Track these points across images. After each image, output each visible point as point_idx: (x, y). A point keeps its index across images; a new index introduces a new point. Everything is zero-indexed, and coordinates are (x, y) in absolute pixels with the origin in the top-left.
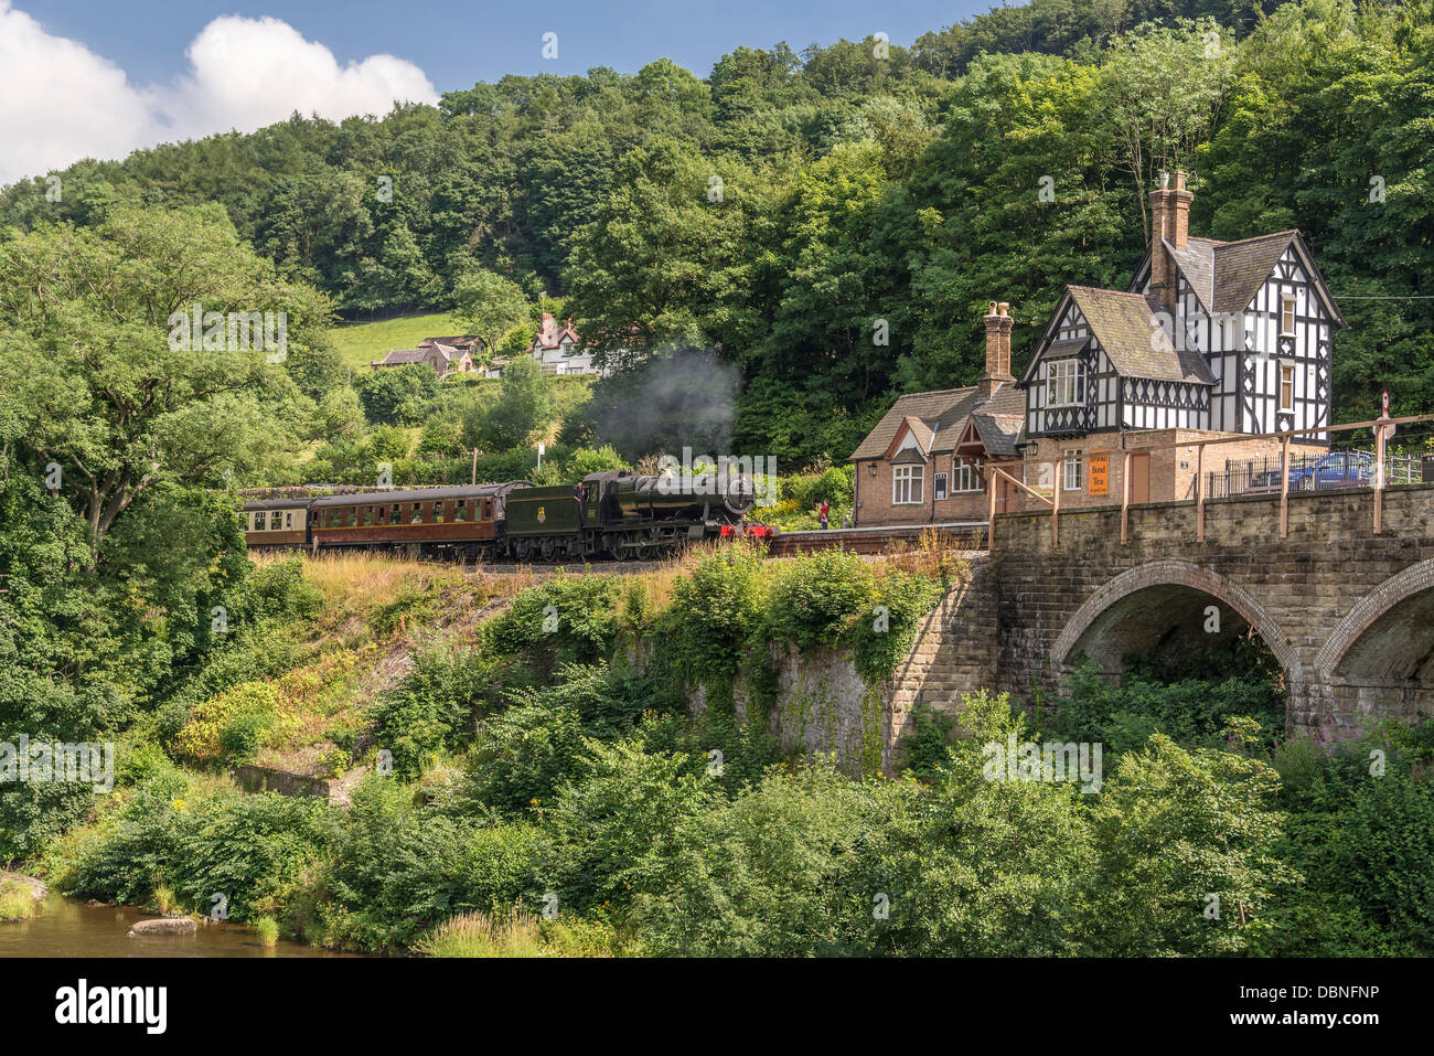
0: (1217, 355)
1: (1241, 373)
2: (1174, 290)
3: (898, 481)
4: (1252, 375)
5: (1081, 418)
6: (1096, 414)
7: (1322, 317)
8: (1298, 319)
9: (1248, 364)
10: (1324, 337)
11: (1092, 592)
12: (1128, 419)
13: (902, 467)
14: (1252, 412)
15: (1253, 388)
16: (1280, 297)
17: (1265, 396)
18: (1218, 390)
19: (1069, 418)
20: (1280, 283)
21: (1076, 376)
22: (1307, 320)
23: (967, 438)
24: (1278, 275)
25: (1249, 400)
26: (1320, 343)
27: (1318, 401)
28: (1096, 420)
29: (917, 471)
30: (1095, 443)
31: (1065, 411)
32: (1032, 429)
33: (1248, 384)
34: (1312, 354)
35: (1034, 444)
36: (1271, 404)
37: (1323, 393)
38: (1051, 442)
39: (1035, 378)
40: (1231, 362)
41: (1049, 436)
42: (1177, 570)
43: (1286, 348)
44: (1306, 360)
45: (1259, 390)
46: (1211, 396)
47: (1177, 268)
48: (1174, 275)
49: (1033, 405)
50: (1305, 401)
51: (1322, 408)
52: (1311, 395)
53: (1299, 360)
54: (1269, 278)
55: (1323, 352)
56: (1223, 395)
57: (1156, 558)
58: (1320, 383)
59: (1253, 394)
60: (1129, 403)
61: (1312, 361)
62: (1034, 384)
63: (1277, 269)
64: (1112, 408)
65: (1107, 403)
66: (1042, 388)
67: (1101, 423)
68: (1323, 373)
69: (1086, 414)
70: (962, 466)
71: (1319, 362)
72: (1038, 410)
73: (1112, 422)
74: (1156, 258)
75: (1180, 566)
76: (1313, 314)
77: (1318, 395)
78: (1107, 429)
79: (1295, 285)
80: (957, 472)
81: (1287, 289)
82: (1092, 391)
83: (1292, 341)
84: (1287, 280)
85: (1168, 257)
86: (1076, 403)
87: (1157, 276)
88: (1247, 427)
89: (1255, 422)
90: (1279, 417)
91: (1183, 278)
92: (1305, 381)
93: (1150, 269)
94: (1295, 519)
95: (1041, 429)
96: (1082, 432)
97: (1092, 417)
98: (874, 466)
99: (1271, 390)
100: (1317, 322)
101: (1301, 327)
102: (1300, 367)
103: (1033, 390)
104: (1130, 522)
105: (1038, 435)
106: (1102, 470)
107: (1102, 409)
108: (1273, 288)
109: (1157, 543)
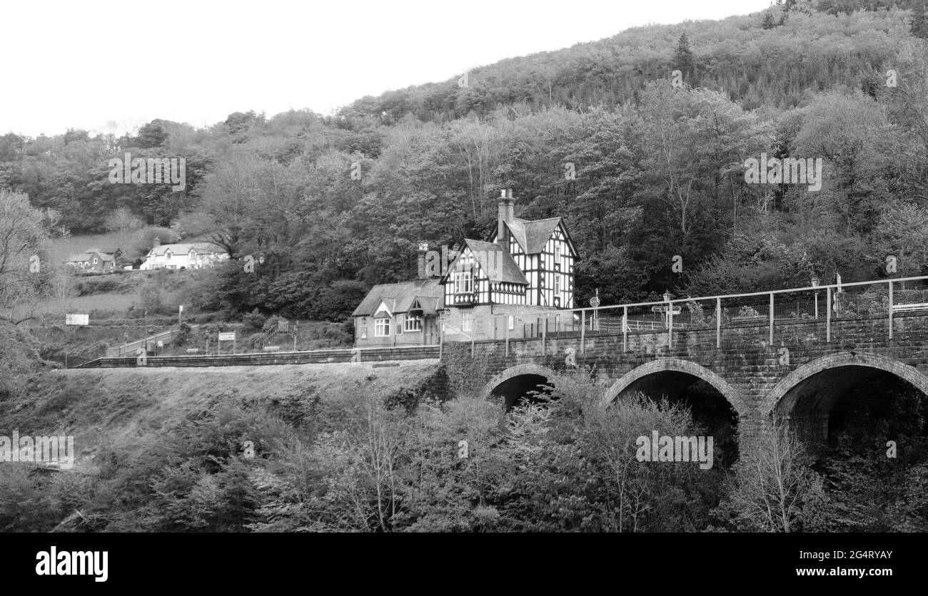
0: (529, 271)
1: (540, 280)
2: (508, 242)
3: (378, 326)
4: (544, 280)
5: (471, 299)
6: (478, 297)
7: (571, 255)
8: (562, 256)
9: (542, 275)
10: (572, 264)
11: (492, 378)
12: (493, 300)
13: (380, 319)
14: (544, 296)
15: (545, 286)
16: (554, 246)
17: (549, 289)
18: (529, 287)
19: (466, 299)
20: (554, 240)
21: (469, 280)
22: (565, 256)
23: (414, 307)
24: (554, 237)
25: (543, 291)
26: (570, 266)
27: (569, 291)
28: (478, 300)
29: (387, 321)
30: (478, 309)
31: (464, 295)
32: (447, 303)
33: (542, 284)
34: (567, 271)
35: (448, 310)
36: (551, 292)
37: (571, 288)
38: (456, 309)
39: (448, 280)
40: (535, 274)
41: (456, 306)
42: (532, 368)
43: (557, 268)
44: (565, 274)
45: (547, 287)
46: (526, 289)
47: (510, 231)
48: (508, 234)
49: (447, 292)
50: (564, 291)
51: (571, 294)
52: (567, 289)
53: (562, 273)
54: (551, 238)
55: (571, 270)
56: (531, 289)
57: (522, 362)
58: (570, 283)
59: (544, 288)
60: (493, 291)
61: (567, 274)
62: (448, 283)
63: (553, 234)
64: (486, 295)
65: (484, 292)
66: (452, 285)
67: (481, 301)
68: (571, 279)
69: (474, 297)
70: (410, 319)
71: (570, 274)
72: (450, 294)
73: (486, 301)
74: (501, 227)
75: (534, 366)
76: (567, 254)
77: (569, 289)
78: (484, 304)
79: (560, 241)
80: (407, 322)
81: (557, 242)
82: (477, 287)
83: (559, 265)
84: (557, 238)
85: (505, 226)
86: (469, 292)
87: (501, 235)
88: (542, 303)
89: (545, 301)
90: (555, 298)
91: (513, 236)
92: (565, 283)
93: (497, 231)
94: (588, 346)
95: (452, 303)
96: (472, 305)
97: (476, 298)
98: (365, 319)
99: (551, 287)
100: (569, 257)
101: (563, 258)
102: (562, 276)
103: (447, 285)
104: (510, 347)
105: (450, 306)
106: (482, 322)
107: (481, 295)
108: (552, 241)
109: (523, 357)
